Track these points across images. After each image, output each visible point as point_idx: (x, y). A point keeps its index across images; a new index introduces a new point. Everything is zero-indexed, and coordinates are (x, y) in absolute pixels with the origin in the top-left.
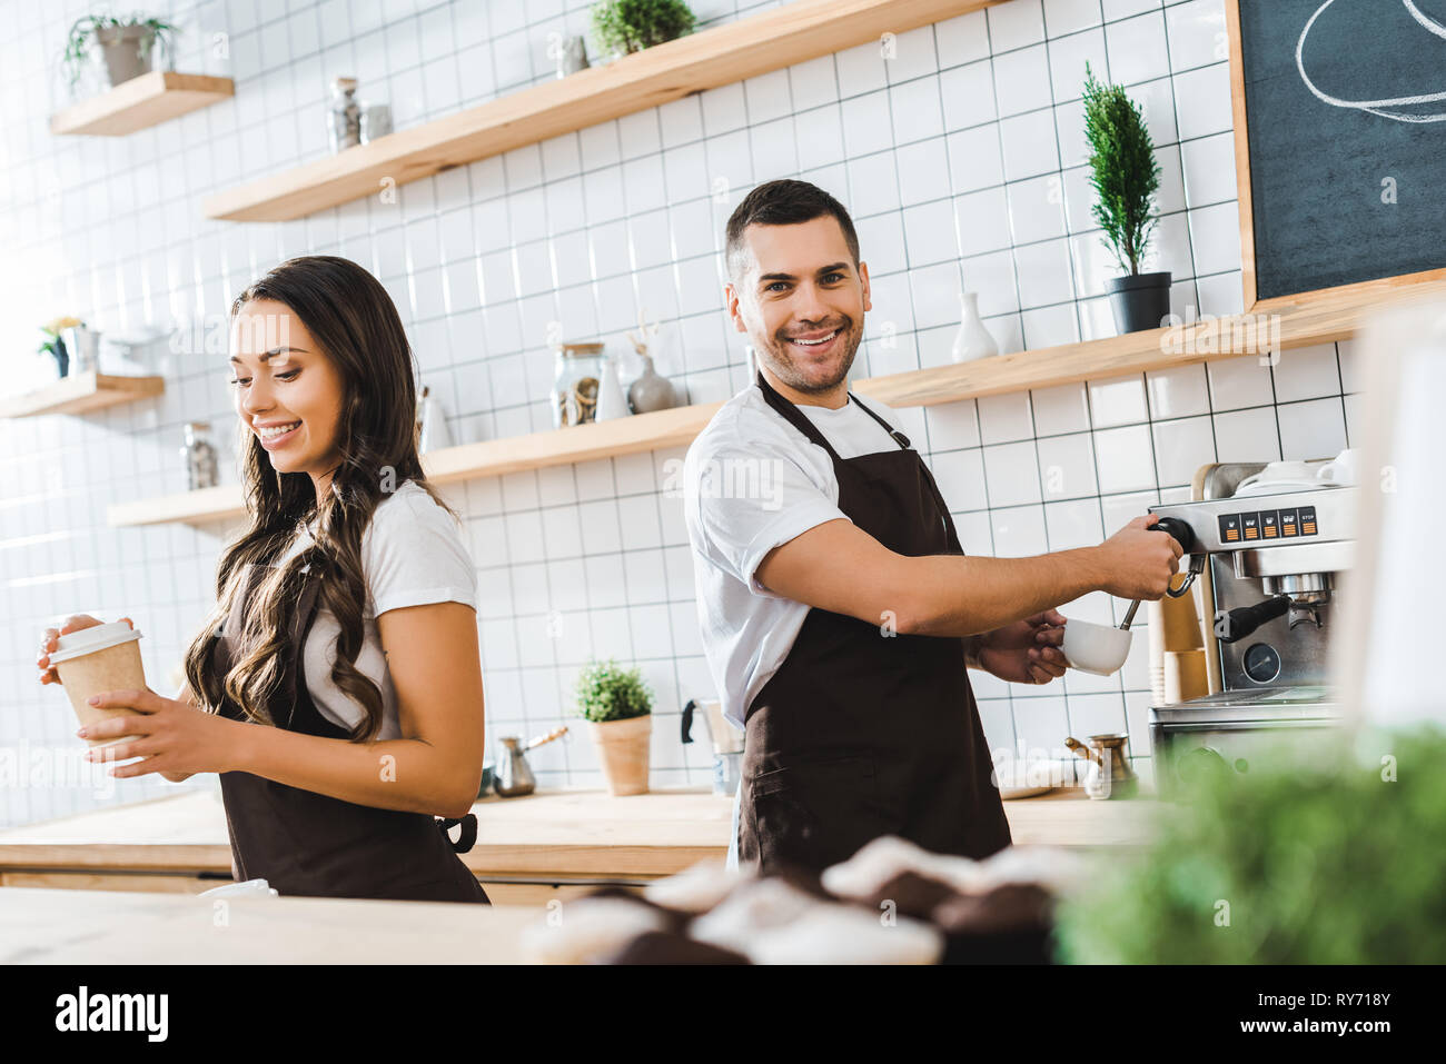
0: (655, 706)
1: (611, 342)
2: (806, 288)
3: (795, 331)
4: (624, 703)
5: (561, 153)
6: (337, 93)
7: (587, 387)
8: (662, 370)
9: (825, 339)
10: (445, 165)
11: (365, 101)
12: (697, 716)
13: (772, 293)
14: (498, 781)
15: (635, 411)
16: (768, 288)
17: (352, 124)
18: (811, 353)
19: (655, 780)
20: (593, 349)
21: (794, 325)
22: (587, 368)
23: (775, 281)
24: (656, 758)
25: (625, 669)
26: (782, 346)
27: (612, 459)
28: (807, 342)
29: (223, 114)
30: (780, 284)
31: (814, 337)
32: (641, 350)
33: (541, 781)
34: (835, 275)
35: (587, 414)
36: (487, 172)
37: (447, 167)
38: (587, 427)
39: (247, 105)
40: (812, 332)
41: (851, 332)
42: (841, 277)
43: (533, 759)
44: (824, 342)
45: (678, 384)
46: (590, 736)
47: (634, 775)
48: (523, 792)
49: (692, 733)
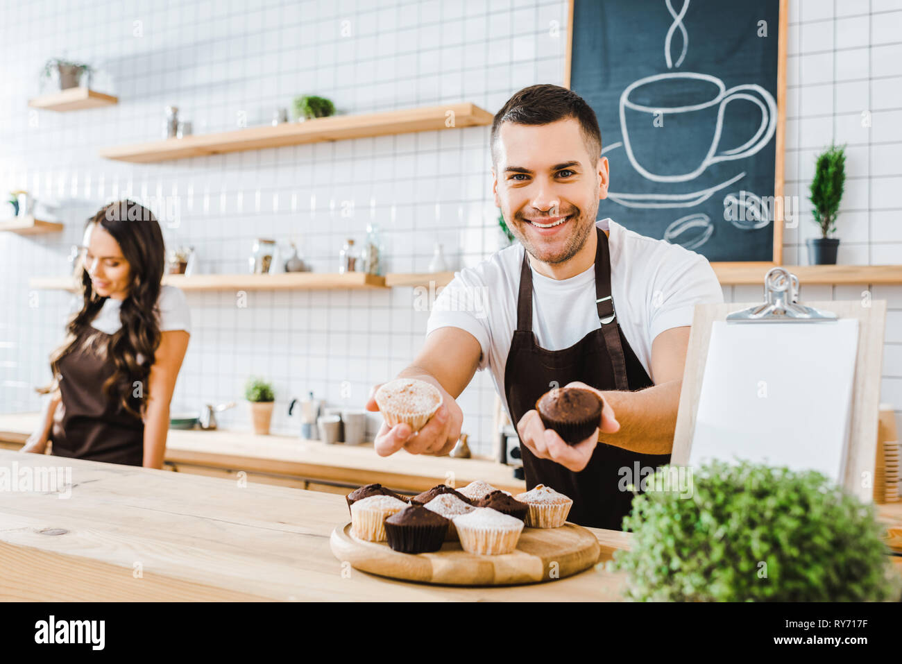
0: (277, 398)
1: (279, 241)
2: (541, 181)
3: (529, 215)
4: (265, 396)
5: (268, 156)
6: (169, 113)
7: (267, 259)
8: (301, 256)
9: (554, 224)
10: (214, 153)
11: (182, 118)
12: (296, 406)
13: (515, 182)
14: (201, 424)
15: (287, 270)
16: (511, 178)
17: (174, 127)
18: (543, 234)
19: (273, 430)
20: (271, 243)
21: (528, 210)
22: (268, 250)
23: (515, 173)
24: (275, 420)
25: (266, 382)
26: (520, 226)
27: (272, 291)
28: (539, 225)
29: (111, 111)
30: (522, 175)
31: (545, 222)
32: (293, 246)
33: (220, 425)
34: (568, 171)
35: (266, 269)
36: (231, 158)
37: (215, 153)
38: (265, 275)
39: (123, 110)
40: (544, 218)
41: (579, 219)
42: (574, 173)
43: (218, 416)
44: (553, 227)
45: (308, 262)
46: (248, 409)
47: (264, 426)
48: (212, 428)
49: (293, 411)
